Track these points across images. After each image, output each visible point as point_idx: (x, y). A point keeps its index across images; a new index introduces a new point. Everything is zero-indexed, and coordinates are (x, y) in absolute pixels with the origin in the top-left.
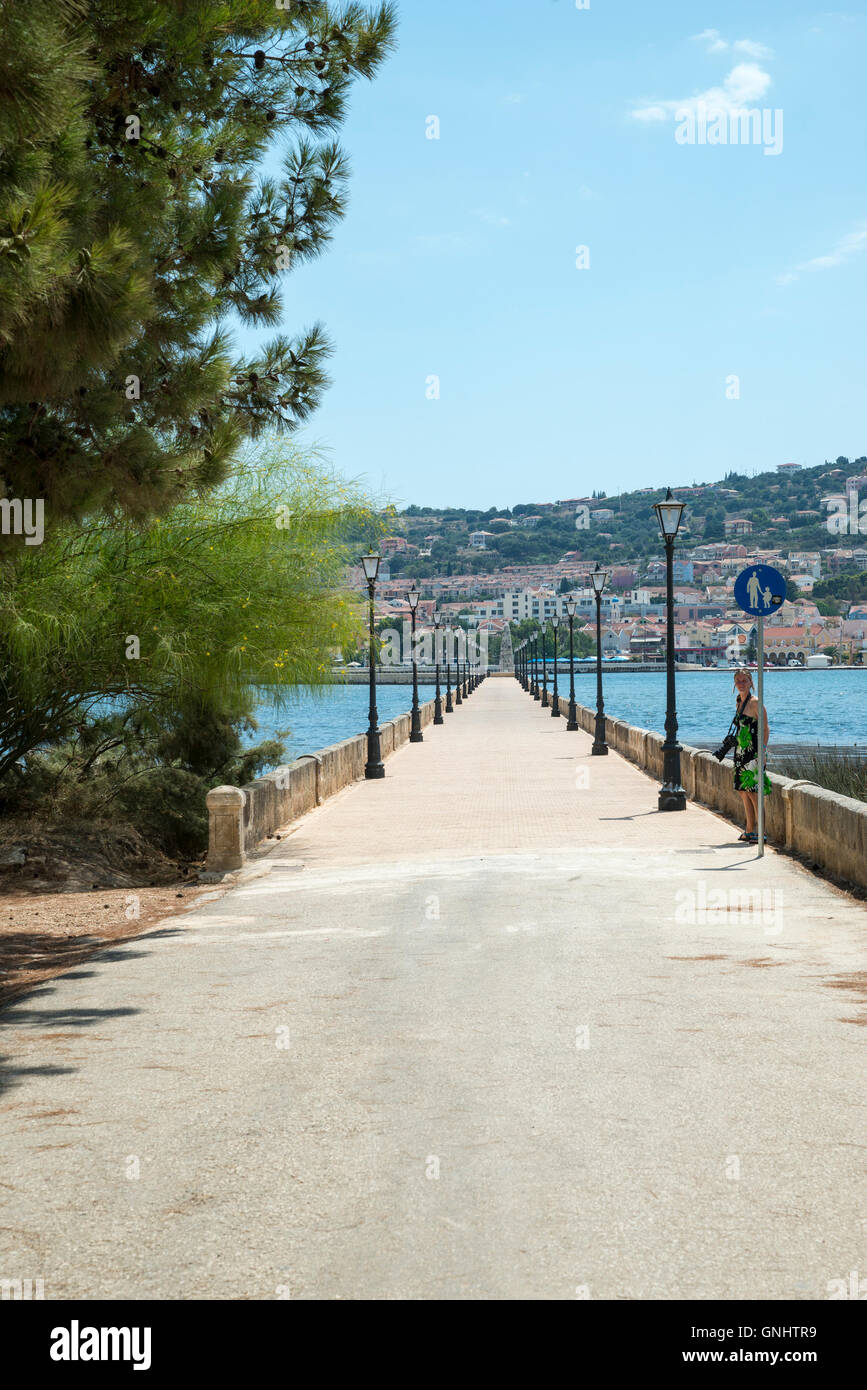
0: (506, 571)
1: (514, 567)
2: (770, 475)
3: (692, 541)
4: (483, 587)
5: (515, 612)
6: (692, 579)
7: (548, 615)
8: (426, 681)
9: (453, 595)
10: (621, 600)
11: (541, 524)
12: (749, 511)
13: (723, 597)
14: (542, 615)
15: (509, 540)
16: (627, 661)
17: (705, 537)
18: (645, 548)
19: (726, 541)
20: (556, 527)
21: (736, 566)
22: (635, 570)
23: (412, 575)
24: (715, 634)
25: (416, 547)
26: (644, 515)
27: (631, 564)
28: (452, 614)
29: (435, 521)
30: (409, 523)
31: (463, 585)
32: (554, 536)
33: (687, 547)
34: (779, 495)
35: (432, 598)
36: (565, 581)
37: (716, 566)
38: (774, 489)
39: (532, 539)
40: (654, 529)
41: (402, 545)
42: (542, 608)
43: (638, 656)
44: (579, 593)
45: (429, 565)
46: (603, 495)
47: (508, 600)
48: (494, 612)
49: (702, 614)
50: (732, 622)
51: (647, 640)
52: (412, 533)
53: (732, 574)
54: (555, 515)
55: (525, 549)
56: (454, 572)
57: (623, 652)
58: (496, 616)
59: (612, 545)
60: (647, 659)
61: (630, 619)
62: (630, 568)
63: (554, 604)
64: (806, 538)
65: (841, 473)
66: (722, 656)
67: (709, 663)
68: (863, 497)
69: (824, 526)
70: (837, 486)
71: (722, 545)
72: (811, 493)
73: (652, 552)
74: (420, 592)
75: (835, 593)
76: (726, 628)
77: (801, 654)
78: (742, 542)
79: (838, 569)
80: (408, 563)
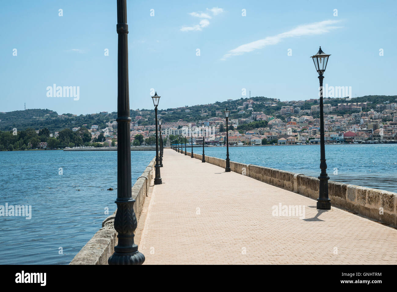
1: (167, 123)
2: (226, 102)
3: (209, 117)
5: (168, 133)
6: (209, 126)
7: (176, 134)
9: (153, 130)
11: (173, 113)
12: (221, 110)
14: (174, 134)
15: (166, 117)
16: (195, 145)
17: (212, 116)
18: (198, 118)
19: (216, 117)
20: (177, 114)
23: (143, 125)
24: (216, 138)
25: (144, 118)
26: (197, 111)
27: (195, 122)
28: (153, 134)
30: (143, 113)
32: (176, 116)
34: (228, 106)
35: (148, 130)
36: (179, 126)
37: (214, 122)
38: (227, 105)
39: (171, 116)
40: (200, 114)
41: (141, 118)
42: (174, 132)
43: (198, 143)
45: (147, 122)
46: (188, 106)
47: (166, 130)
50: (219, 135)
51: (200, 139)
52: (143, 115)
53: (218, 124)
54: (177, 111)
55: (170, 119)
56: (153, 124)
57: (194, 142)
58: (164, 134)
59: (190, 118)
60: (200, 144)
63: (177, 131)
64: (234, 116)
65: (242, 102)
66: (218, 143)
67: (215, 145)
68: (247, 107)
69: (239, 113)
70: (241, 104)
71: (216, 118)
72: (235, 106)
73: (199, 119)
74: (145, 129)
75: (242, 128)
76: (218, 137)
77: (236, 143)
78: (220, 117)
79: (242, 123)
80: (142, 122)
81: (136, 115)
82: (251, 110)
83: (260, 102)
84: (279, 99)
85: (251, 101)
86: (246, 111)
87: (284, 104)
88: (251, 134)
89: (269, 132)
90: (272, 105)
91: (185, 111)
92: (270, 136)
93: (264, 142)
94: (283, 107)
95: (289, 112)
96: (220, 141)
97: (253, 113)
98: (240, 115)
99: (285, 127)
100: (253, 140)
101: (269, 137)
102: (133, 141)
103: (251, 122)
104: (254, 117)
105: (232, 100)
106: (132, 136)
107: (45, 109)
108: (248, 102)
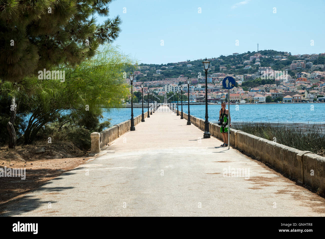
0: (165, 80)
1: (167, 79)
2: (231, 56)
3: (212, 72)
4: (160, 84)
5: (168, 90)
6: (211, 82)
7: (176, 91)
8: (146, 107)
9: (152, 86)
10: (194, 87)
11: (174, 68)
12: (226, 65)
13: (219, 86)
14: (174, 91)
15: (166, 72)
16: (195, 102)
17: (215, 71)
19: (220, 72)
20: (178, 69)
21: (222, 78)
23: (142, 81)
24: (217, 95)
25: (143, 74)
26: (200, 66)
27: (196, 78)
28: (152, 90)
29: (148, 67)
30: (141, 68)
31: (155, 83)
32: (177, 71)
33: (210, 74)
34: (233, 61)
35: (147, 86)
36: (180, 82)
37: (218, 78)
38: (232, 59)
39: (172, 72)
40: (202, 69)
41: (139, 73)
42: (174, 89)
43: (198, 101)
44: (183, 85)
45: (146, 78)
46: (189, 61)
47: (166, 87)
48: (162, 90)
49: (214, 90)
50: (222, 92)
51: (201, 97)
52: (142, 70)
53: (221, 80)
54: (178, 66)
55: (170, 74)
56: (152, 80)
57: (195, 100)
58: (163, 91)
59: (192, 73)
60: (200, 102)
61: (196, 92)
62: (196, 79)
63: (177, 88)
64: (240, 71)
65: (248, 56)
66: (219, 101)
67: (216, 102)
68: (254, 61)
69: (244, 68)
70: (248, 58)
71: (219, 73)
72: (241, 60)
75: (247, 85)
76: (220, 94)
77: (239, 100)
78: (224, 72)
79: (248, 79)
80: (141, 78)
81: (135, 69)
82: (258, 65)
83: (269, 55)
84: (290, 53)
85: (259, 55)
86: (253, 66)
87: (296, 58)
88: (256, 91)
89: (275, 89)
90: (281, 59)
91: (186, 66)
92: (276, 93)
93: (268, 100)
94: (294, 62)
95: (300, 67)
96: (221, 99)
97: (260, 68)
98: (246, 70)
99: (294, 84)
100: (256, 97)
101: (273, 95)
103: (257, 78)
104: (260, 72)
105: (239, 53)
108: (256, 56)
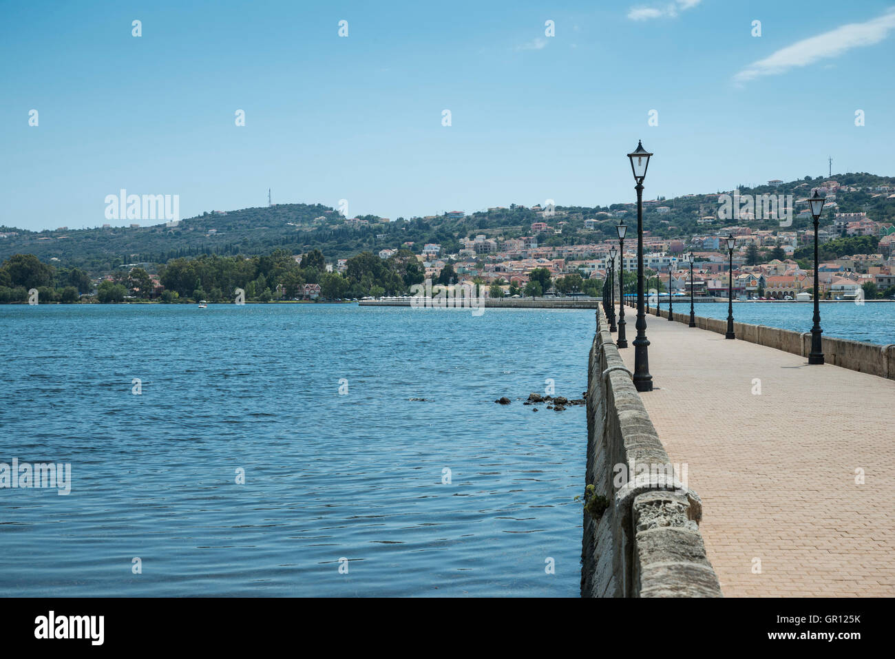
0: (606, 242)
2: (764, 186)
3: (718, 225)
4: (593, 252)
6: (718, 248)
7: (632, 268)
9: (575, 256)
10: (677, 259)
11: (626, 215)
13: (738, 258)
15: (608, 224)
16: (683, 296)
17: (726, 222)
18: (689, 230)
19: (738, 225)
21: (745, 240)
22: (684, 242)
23: (550, 245)
24: (737, 280)
25: (552, 228)
26: (689, 210)
27: (681, 238)
28: (574, 267)
29: (564, 214)
31: (581, 251)
33: (715, 229)
35: (562, 258)
40: (694, 219)
41: (544, 227)
42: (629, 264)
43: (690, 292)
44: (651, 256)
45: (560, 239)
46: (664, 199)
48: (599, 266)
49: (727, 268)
50: (746, 273)
51: (696, 283)
52: (551, 220)
56: (575, 243)
57: (681, 290)
58: (601, 269)
59: (670, 227)
60: (696, 294)
61: (682, 271)
62: (681, 241)
63: (636, 262)
65: (807, 186)
66: (742, 293)
67: (734, 297)
69: (798, 216)
70: (805, 193)
71: (737, 228)
73: (694, 231)
74: (555, 255)
75: (808, 255)
76: (743, 276)
77: (792, 293)
78: (748, 226)
79: (808, 242)
80: (548, 238)
81: (533, 219)
82: (833, 208)
83: (858, 186)
85: (834, 185)
88: (833, 270)
89: (882, 265)
90: (890, 195)
91: (655, 211)
92: (885, 275)
96: (748, 288)
97: (837, 215)
98: (803, 220)
100: (837, 285)
101: (881, 280)
102: (524, 284)
103: (831, 240)
104: (839, 227)
105: (780, 182)
106: (523, 271)
107: (316, 205)
108: (826, 188)
